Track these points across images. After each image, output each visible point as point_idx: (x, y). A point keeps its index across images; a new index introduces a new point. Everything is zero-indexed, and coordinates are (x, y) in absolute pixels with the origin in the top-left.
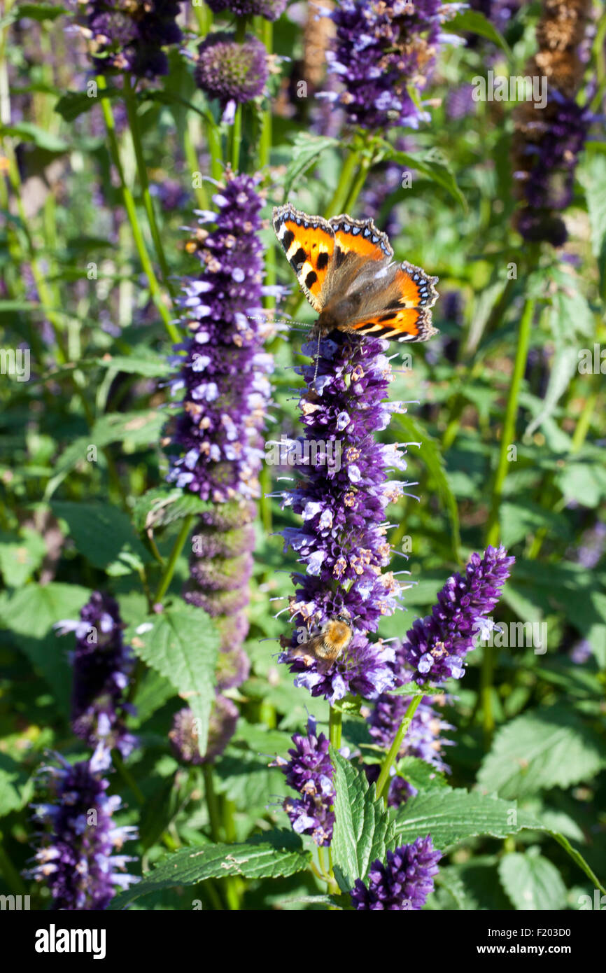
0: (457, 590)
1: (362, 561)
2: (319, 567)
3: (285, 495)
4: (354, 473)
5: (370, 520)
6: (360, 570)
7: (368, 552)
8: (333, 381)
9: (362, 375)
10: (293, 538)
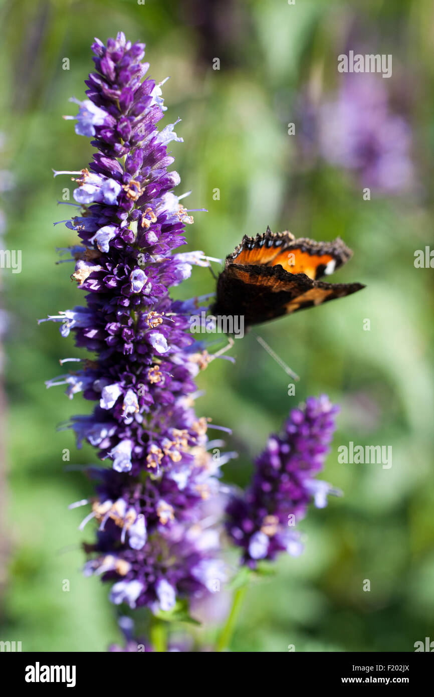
0: (281, 455)
1: (178, 446)
2: (129, 461)
3: (71, 380)
4: (160, 343)
5: (178, 394)
6: (176, 457)
7: (184, 434)
8: (118, 232)
9: (154, 220)
10: (90, 431)
